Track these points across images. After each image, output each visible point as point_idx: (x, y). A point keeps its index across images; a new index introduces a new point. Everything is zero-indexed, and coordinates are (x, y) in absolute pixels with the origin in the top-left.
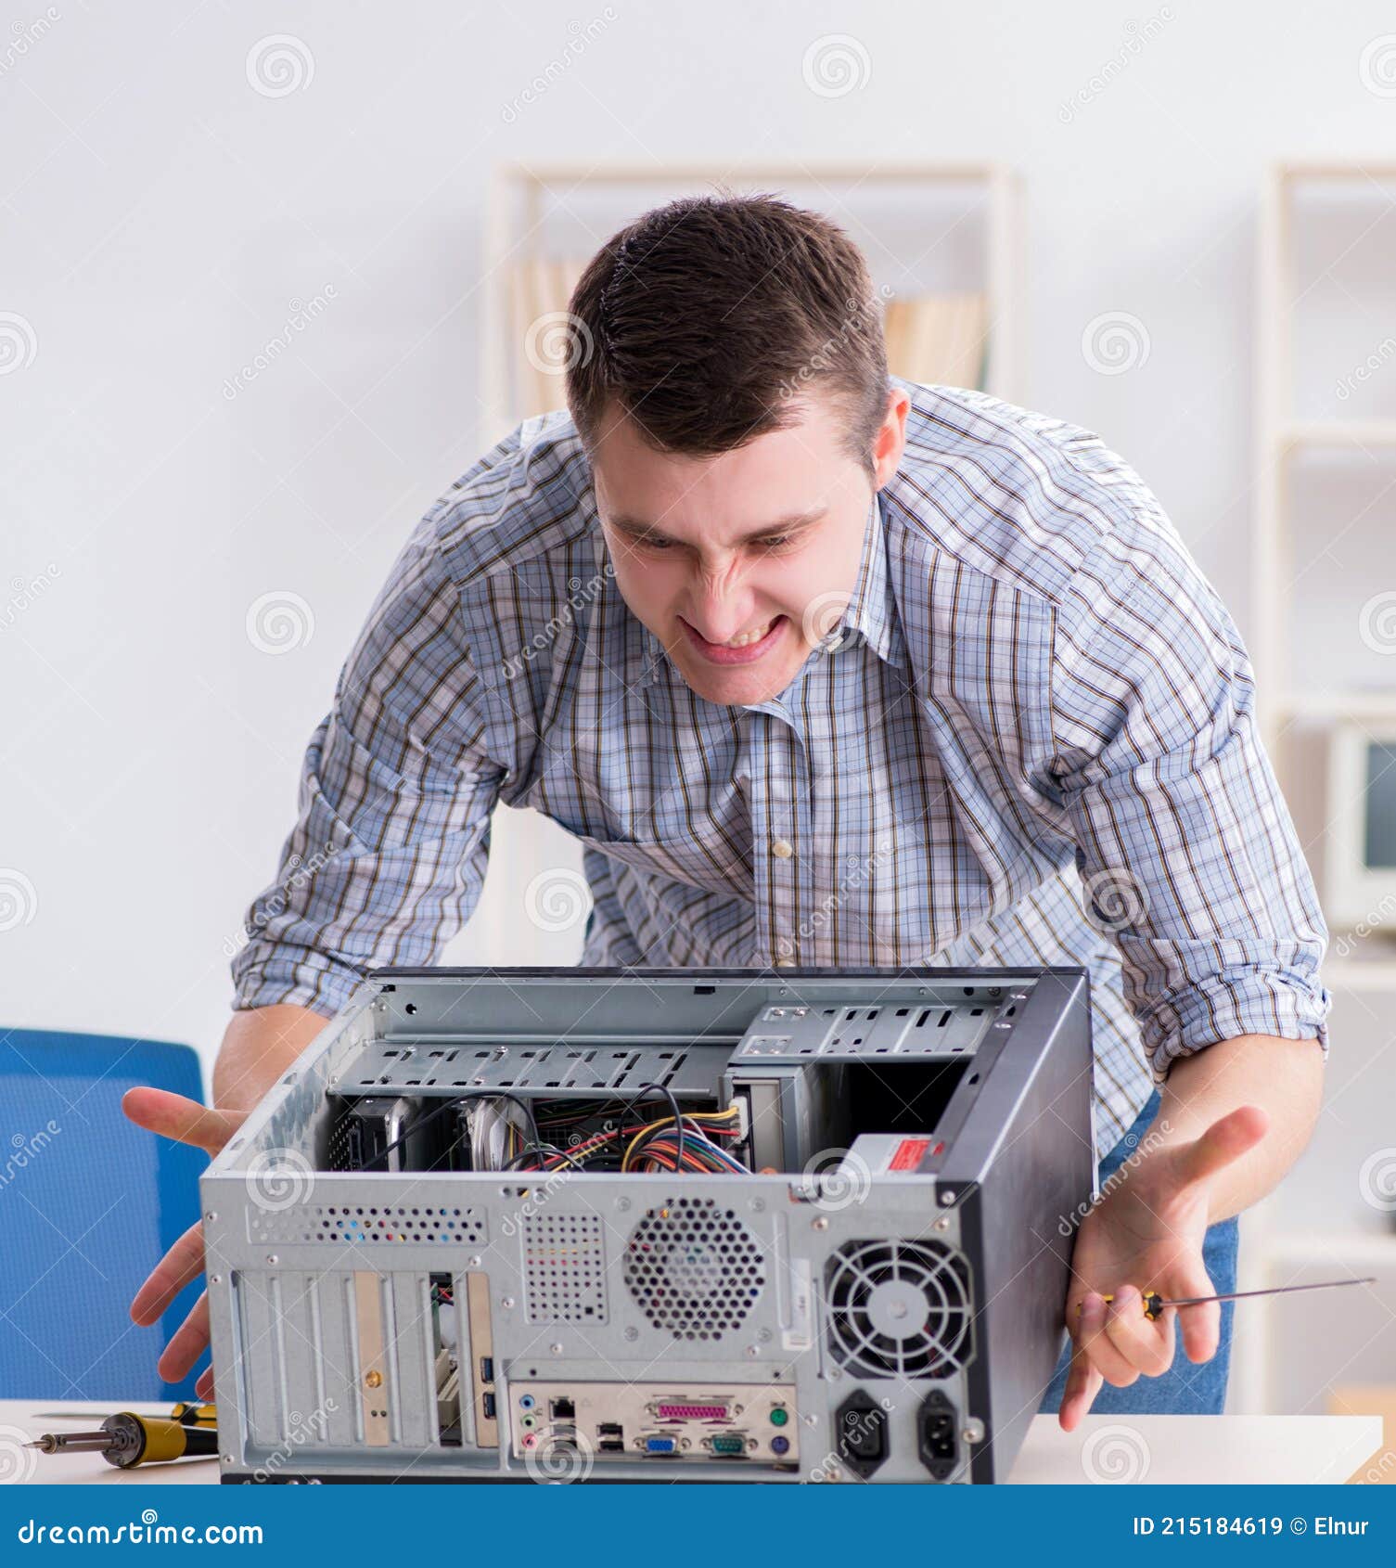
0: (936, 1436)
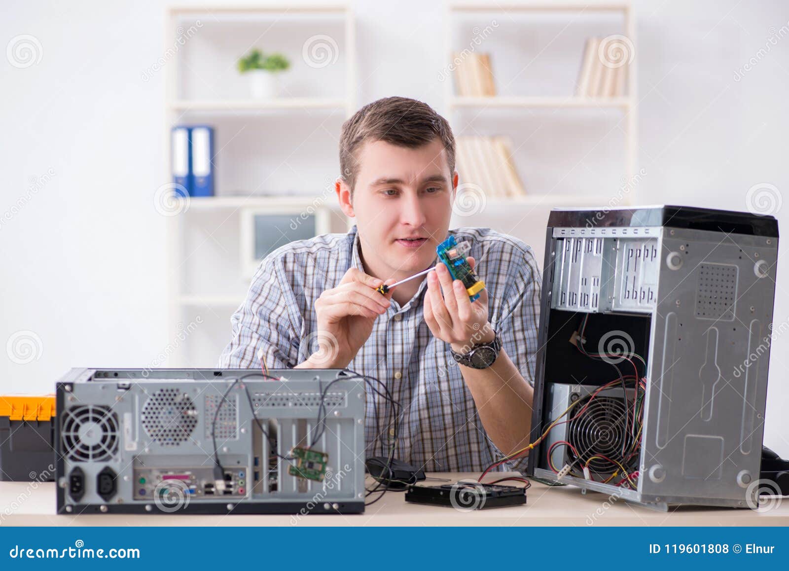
0: (78, 484)
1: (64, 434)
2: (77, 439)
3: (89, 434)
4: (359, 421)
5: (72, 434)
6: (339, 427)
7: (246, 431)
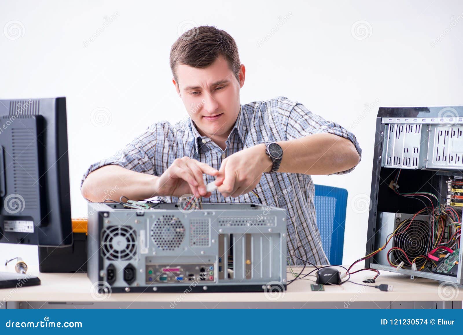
0: (112, 275)
1: (103, 243)
2: (111, 247)
3: (118, 243)
4: (284, 235)
5: (108, 243)
6: (270, 238)
7: (215, 241)
